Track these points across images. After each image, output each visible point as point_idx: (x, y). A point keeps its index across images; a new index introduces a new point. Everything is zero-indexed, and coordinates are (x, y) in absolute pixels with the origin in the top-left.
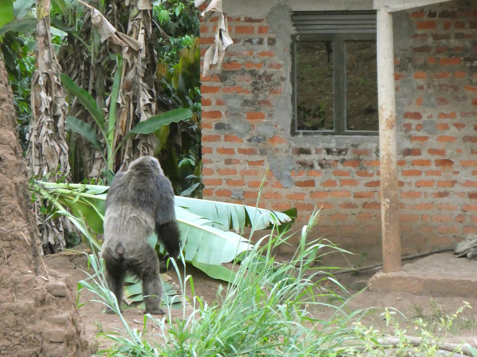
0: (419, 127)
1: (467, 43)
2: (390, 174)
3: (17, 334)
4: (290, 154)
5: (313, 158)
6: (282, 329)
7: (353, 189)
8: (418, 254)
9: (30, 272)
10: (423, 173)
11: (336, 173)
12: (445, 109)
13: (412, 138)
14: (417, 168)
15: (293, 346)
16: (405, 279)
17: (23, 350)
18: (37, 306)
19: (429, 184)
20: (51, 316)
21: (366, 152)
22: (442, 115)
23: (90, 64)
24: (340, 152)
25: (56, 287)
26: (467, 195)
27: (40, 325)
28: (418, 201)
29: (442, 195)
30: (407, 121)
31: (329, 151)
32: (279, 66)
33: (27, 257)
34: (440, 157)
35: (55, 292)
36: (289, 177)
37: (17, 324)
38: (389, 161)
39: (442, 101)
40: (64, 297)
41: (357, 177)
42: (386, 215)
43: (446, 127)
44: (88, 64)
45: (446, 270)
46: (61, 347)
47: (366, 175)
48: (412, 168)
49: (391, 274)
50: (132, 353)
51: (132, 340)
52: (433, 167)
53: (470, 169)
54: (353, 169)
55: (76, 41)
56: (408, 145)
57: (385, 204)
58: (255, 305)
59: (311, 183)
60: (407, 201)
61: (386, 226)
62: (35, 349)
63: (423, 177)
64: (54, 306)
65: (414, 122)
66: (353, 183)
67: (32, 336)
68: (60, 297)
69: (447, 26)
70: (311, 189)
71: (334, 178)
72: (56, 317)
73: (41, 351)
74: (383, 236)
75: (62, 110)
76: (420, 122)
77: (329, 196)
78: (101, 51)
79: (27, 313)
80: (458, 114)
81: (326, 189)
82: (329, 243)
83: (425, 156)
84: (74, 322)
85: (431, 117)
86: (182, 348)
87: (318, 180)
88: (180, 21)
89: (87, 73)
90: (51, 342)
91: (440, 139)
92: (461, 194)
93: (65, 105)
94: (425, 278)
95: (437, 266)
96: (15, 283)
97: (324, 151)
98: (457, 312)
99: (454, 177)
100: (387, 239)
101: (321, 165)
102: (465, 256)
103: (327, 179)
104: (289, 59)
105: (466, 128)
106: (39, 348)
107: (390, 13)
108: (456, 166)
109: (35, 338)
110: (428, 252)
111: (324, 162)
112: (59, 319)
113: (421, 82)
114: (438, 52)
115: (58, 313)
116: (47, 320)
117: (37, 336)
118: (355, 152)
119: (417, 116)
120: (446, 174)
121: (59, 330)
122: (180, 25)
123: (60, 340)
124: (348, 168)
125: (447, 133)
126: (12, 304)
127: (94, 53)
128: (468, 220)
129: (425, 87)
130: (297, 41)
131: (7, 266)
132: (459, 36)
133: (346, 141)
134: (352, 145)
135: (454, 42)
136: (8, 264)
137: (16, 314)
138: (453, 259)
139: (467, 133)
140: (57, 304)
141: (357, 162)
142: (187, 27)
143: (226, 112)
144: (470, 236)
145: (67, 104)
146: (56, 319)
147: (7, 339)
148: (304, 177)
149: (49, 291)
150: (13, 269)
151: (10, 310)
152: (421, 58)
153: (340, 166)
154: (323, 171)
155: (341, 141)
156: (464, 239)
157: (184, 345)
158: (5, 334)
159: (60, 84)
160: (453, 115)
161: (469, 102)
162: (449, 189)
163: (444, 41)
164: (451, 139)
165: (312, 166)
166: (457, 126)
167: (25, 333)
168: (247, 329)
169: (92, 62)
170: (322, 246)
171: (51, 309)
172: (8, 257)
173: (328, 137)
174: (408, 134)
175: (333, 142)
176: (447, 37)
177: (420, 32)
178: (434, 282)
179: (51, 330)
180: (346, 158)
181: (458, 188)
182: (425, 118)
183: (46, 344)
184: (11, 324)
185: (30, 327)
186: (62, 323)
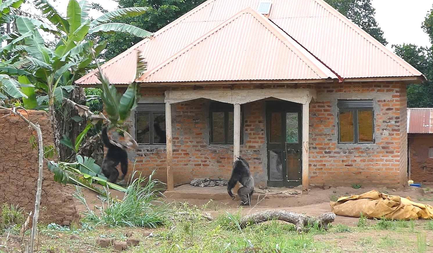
0: (178, 143)
1: (194, 114)
2: (170, 158)
3: (56, 212)
4: (135, 151)
5: (142, 153)
6: (142, 210)
7: (156, 163)
8: (178, 185)
9: (60, 191)
10: (179, 158)
11: (150, 158)
12: (187, 136)
13: (175, 146)
14: (177, 156)
15: (147, 215)
16: (175, 193)
17: (58, 218)
18: (62, 203)
19: (181, 161)
20: (68, 206)
21: (160, 151)
22: (186, 138)
23: (64, 121)
24: (151, 151)
25: (69, 196)
26: (194, 165)
27: (64, 209)
28: (178, 167)
29: (185, 165)
30: (174, 140)
31: (148, 150)
32: (131, 122)
33: (59, 186)
34: (185, 152)
35: (69, 198)
36: (134, 159)
37: (56, 209)
38: (170, 153)
39: (186, 133)
40: (71, 200)
41: (157, 159)
42: (168, 172)
43: (187, 142)
44: (63, 121)
45: (188, 190)
46: (71, 217)
47: (161, 158)
48: (176, 156)
49: (170, 192)
50: (91, 219)
51: (91, 214)
52: (183, 155)
53: (195, 156)
54: (156, 156)
55: (59, 113)
56: (175, 148)
57: (168, 168)
58: (134, 202)
59: (142, 161)
60: (174, 167)
61: (168, 175)
62: (62, 217)
63: (179, 159)
64: (68, 203)
65: (176, 141)
66: (156, 161)
67: (61, 213)
68: (70, 200)
69: (187, 109)
70: (142, 163)
71: (149, 159)
72: (69, 206)
73: (64, 218)
74: (168, 178)
75: (57, 136)
76: (178, 140)
77: (148, 166)
78: (68, 116)
79: (59, 205)
80: (191, 138)
81: (147, 163)
82: (159, 181)
83: (180, 152)
84: (75, 208)
85: (182, 139)
86: (109, 217)
87: (144, 160)
88: (93, 106)
89: (63, 124)
90: (68, 215)
91: (185, 146)
92: (192, 165)
93: (58, 135)
94: (182, 193)
95: (185, 189)
96: (55, 195)
97: (146, 150)
98: (208, 203)
99: (190, 159)
100: (169, 180)
101: (145, 155)
102: (194, 185)
103: (147, 160)
104: (134, 119)
105: (194, 142)
106: (63, 217)
107: (170, 104)
108: (190, 156)
109: (62, 214)
110: (181, 184)
111: (146, 154)
112: (70, 207)
113: (178, 127)
114: (184, 117)
115: (70, 205)
116: (66, 208)
117: (63, 213)
118: (156, 151)
119: (178, 138)
120: (187, 158)
121: (70, 211)
122: (93, 107)
123: (71, 214)
124: (154, 156)
125: (188, 144)
126: (54, 202)
127: (66, 117)
128: (194, 173)
129: (180, 129)
130: (137, 113)
131: (52, 189)
132: (190, 112)
133: (154, 147)
134: (156, 148)
135: (189, 114)
136: (52, 188)
137: (55, 206)
138: (190, 186)
139: (194, 144)
140: (69, 202)
141: (157, 154)
142: (96, 108)
143: (112, 137)
144: (195, 178)
145: (59, 134)
146: (69, 207)
147: (52, 214)
148: (139, 159)
149: (67, 198)
150: (54, 190)
151: (53, 204)
152: (178, 119)
153: (151, 155)
154: (146, 157)
155: (152, 147)
156: (193, 180)
157: (109, 216)
158: (51, 212)
159: (56, 127)
160: (189, 138)
161: (194, 134)
162: (188, 163)
163: (186, 114)
164: (188, 146)
165: (142, 155)
166: (191, 142)
167: (58, 212)
168: (131, 210)
169: (65, 120)
170: (156, 182)
171: (67, 204)
172: (52, 186)
173: (148, 145)
174: (175, 145)
175: (149, 147)
176: (187, 112)
177: (178, 110)
178: (185, 194)
179: (67, 211)
180: (153, 153)
181: (191, 162)
182: (180, 139)
183: (65, 216)
184: (54, 209)
185: (60, 210)
186: (71, 208)
